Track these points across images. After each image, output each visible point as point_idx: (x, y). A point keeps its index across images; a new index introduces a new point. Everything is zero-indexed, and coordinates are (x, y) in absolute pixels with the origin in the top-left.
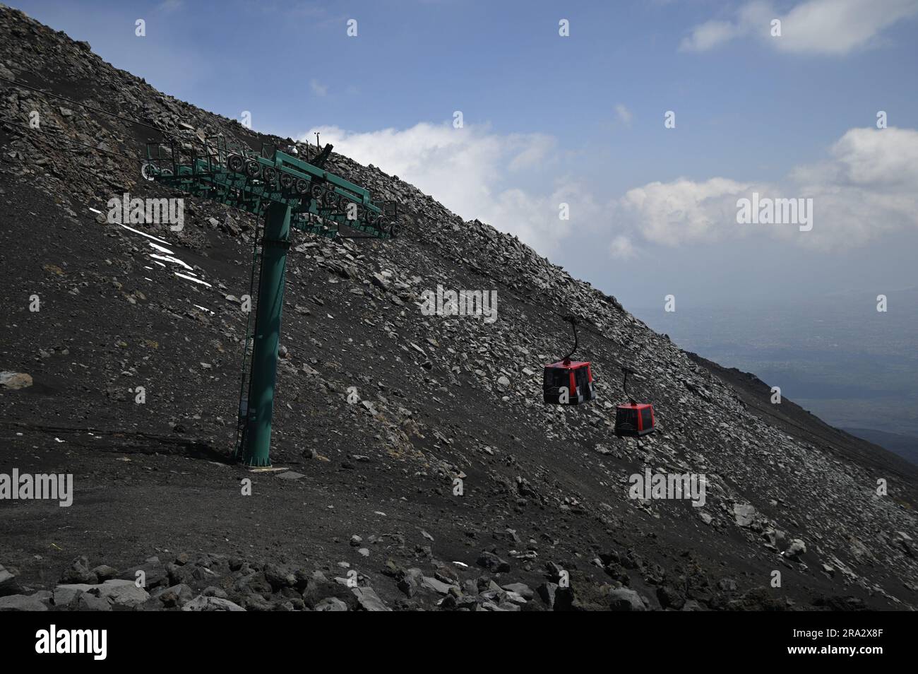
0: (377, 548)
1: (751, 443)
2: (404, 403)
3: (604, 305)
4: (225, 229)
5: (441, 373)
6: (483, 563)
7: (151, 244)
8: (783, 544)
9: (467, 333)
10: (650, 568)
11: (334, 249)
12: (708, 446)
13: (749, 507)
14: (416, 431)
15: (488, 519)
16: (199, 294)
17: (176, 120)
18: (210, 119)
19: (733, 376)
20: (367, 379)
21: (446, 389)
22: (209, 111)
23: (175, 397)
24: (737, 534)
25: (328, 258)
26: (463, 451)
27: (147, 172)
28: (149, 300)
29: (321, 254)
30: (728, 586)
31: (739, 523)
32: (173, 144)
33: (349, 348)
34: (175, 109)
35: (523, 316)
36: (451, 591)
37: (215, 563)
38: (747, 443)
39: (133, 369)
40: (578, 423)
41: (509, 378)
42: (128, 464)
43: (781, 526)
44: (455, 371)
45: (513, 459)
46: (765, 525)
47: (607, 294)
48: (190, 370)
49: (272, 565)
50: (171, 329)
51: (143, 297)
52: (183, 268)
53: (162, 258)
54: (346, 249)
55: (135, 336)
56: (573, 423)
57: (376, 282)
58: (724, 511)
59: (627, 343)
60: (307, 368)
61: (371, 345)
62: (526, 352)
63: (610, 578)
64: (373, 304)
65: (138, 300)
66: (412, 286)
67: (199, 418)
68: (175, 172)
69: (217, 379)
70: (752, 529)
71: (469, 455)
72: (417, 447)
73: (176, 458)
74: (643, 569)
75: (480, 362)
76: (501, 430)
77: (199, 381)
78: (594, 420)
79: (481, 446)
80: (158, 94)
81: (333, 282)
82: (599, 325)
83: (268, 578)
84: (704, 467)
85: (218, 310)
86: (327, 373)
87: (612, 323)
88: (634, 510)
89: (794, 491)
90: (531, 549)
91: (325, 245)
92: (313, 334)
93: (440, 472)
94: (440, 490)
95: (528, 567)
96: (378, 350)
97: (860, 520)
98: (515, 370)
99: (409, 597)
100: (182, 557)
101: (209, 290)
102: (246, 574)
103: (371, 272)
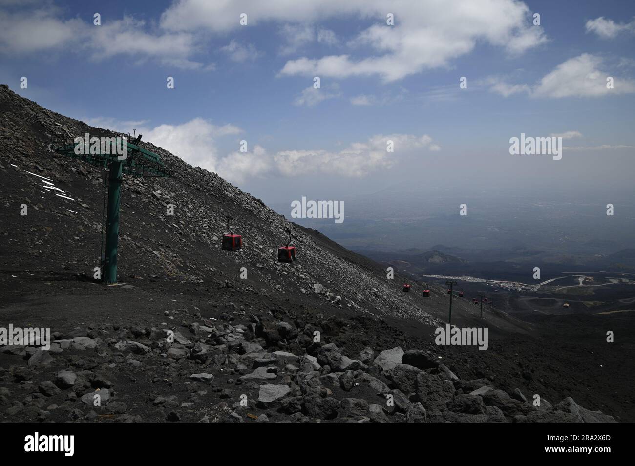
0: (177, 316)
1: (319, 259)
2: (172, 251)
3: (256, 203)
4: (80, 173)
5: (187, 236)
6: (223, 318)
7: (43, 181)
8: (333, 298)
9: (197, 218)
10: (291, 313)
11: (133, 181)
12: (302, 261)
13: (320, 285)
14: (179, 263)
15: (220, 299)
16: (69, 204)
17: (53, 122)
18: (69, 121)
19: (309, 231)
20: (153, 241)
21: (189, 244)
22: (68, 117)
23: (63, 254)
24: (315, 296)
25: (131, 185)
26: (201, 271)
27: (51, 148)
28: (45, 208)
29: (127, 184)
30: (320, 317)
31: (316, 291)
32: (52, 132)
33: (143, 227)
34: (52, 116)
35: (222, 209)
36: (213, 331)
37: (107, 328)
38: (317, 259)
39: (40, 241)
40: (249, 255)
41: (217, 237)
42: (51, 286)
43: (332, 291)
44: (193, 235)
45: (223, 273)
46: (326, 291)
47: (257, 198)
48: (69, 240)
49: (134, 326)
50: (57, 221)
51: (42, 206)
52: (60, 192)
53: (49, 187)
54: (139, 181)
55: (40, 225)
56: (247, 255)
57: (154, 196)
58: (310, 288)
59: (267, 219)
60: (125, 237)
61: (153, 225)
62: (224, 225)
63: (275, 319)
64: (153, 206)
65: (39, 208)
66: (171, 197)
67: (76, 263)
68: (65, 148)
69: (82, 244)
70: (321, 294)
71: (203, 272)
72: (180, 271)
73: (73, 282)
74: (288, 314)
75: (204, 230)
76: (215, 260)
77: (74, 245)
78: (255, 254)
79: (208, 268)
80: (43, 109)
81: (133, 196)
82: (255, 212)
83: (133, 332)
84: (301, 270)
85: (79, 212)
86: (135, 239)
87: (260, 211)
88: (274, 290)
89: (336, 277)
90: (242, 310)
91: (129, 179)
92: (126, 221)
93: (192, 280)
94: (197, 288)
95: (242, 318)
96: (157, 227)
97: (360, 286)
98: (220, 233)
99: (195, 335)
100: (92, 326)
101: (74, 202)
102: (122, 331)
103: (151, 191)
